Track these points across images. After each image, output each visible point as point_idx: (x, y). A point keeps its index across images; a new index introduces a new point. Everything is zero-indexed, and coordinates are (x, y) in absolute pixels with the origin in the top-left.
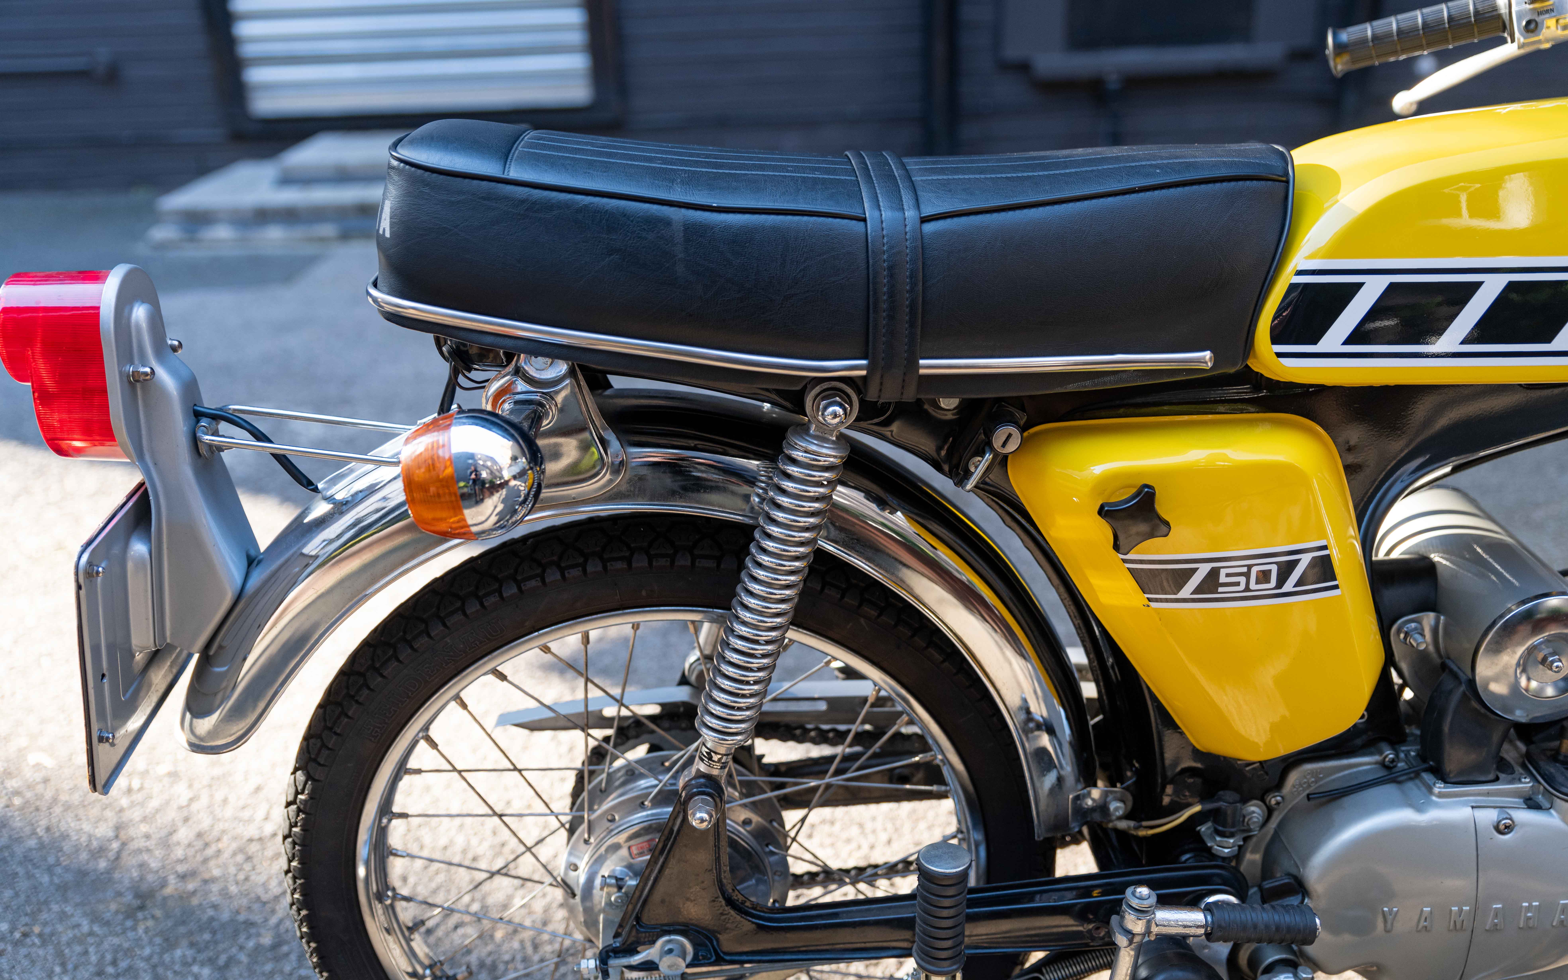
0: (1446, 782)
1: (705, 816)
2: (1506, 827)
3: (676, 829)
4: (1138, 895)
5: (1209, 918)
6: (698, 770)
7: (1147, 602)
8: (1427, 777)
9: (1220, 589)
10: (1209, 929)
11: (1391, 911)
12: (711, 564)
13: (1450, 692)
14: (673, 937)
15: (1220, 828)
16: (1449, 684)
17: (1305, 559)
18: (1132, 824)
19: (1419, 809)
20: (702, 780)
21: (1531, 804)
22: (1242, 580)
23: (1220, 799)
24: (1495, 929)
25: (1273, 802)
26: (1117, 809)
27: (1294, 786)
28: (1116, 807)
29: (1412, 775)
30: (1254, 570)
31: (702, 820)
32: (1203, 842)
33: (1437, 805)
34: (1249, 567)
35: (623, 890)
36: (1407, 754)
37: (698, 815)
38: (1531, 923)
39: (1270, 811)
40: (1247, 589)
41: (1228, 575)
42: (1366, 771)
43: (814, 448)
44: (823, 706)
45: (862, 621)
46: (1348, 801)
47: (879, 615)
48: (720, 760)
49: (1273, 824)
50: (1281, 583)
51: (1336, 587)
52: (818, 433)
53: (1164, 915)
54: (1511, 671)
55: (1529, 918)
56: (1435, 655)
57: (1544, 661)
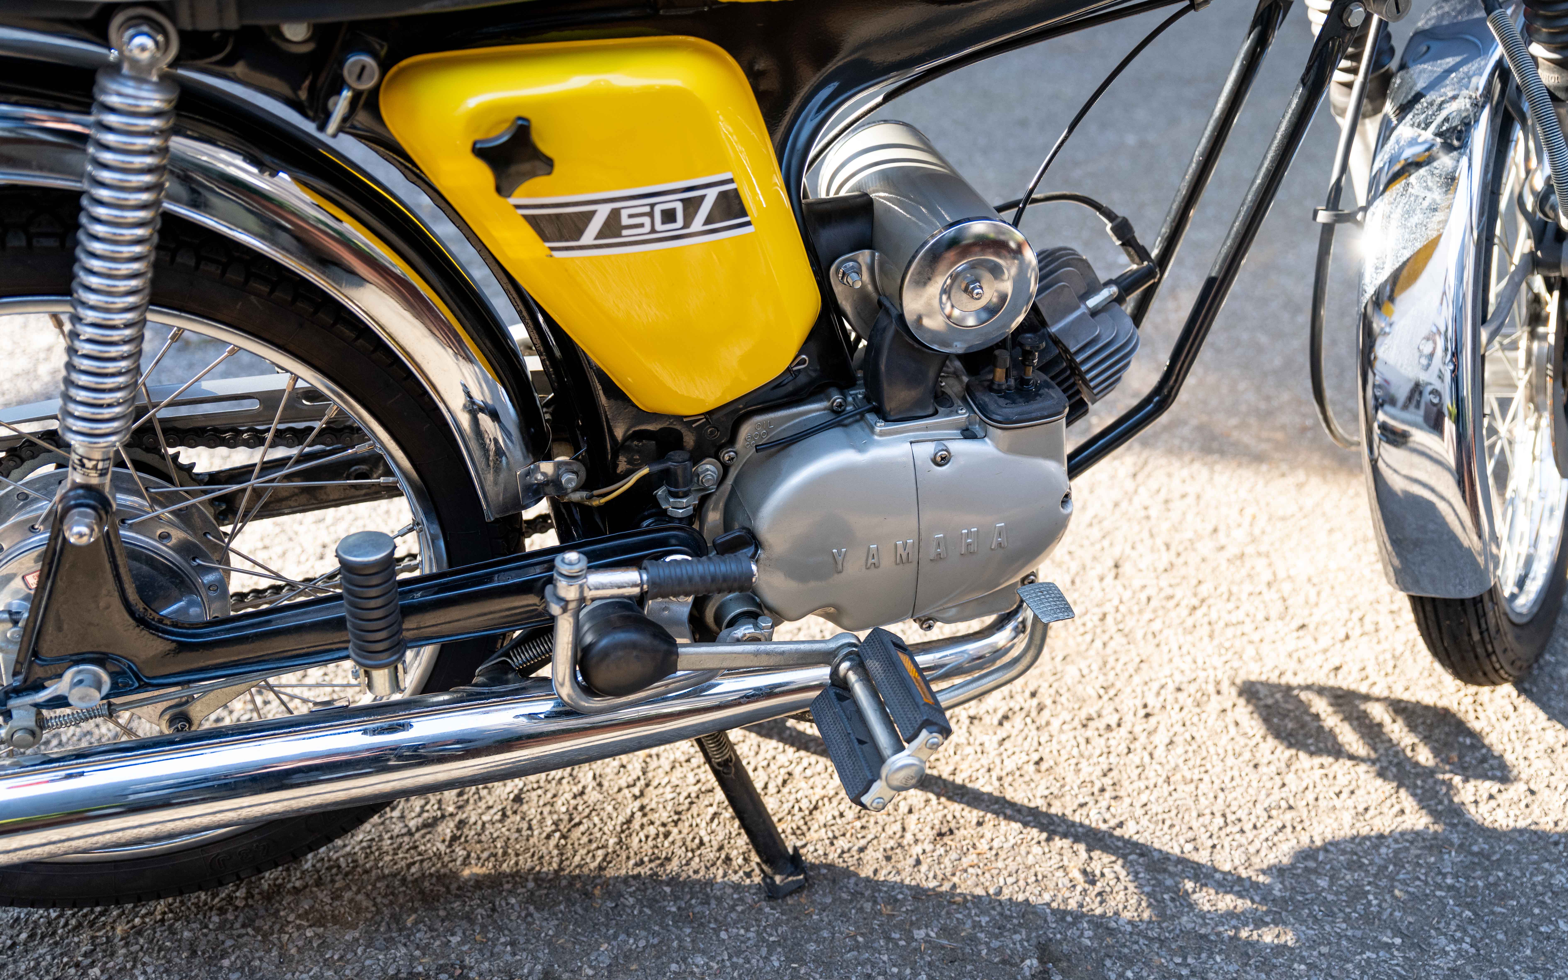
0: (886, 420)
1: (85, 530)
2: (943, 459)
3: (58, 548)
4: (567, 561)
5: (645, 577)
6: (74, 482)
7: (549, 252)
8: (870, 417)
9: (625, 232)
10: (645, 587)
11: (839, 552)
12: (52, 243)
13: (884, 330)
14: (82, 667)
15: (673, 489)
16: (884, 322)
17: (712, 195)
18: (584, 494)
19: (861, 449)
20: (81, 492)
21: (968, 434)
22: (647, 220)
23: (670, 460)
24: (939, 558)
25: (727, 458)
26: (569, 481)
27: (746, 440)
28: (569, 480)
29: (858, 417)
30: (658, 210)
31: (81, 535)
32: (659, 506)
33: (879, 444)
34: (652, 206)
35: (20, 624)
36: (855, 397)
37: (76, 529)
38: (972, 548)
39: (726, 468)
40: (653, 231)
41: (631, 216)
42: (815, 418)
43: (130, 91)
44: (254, 405)
45: (253, 298)
46: (795, 448)
47: (272, 291)
48: (95, 467)
49: (729, 481)
50: (688, 221)
51: (748, 223)
52: (133, 73)
53: (595, 578)
54: (936, 302)
55: (969, 544)
56: (874, 296)
57: (966, 290)
